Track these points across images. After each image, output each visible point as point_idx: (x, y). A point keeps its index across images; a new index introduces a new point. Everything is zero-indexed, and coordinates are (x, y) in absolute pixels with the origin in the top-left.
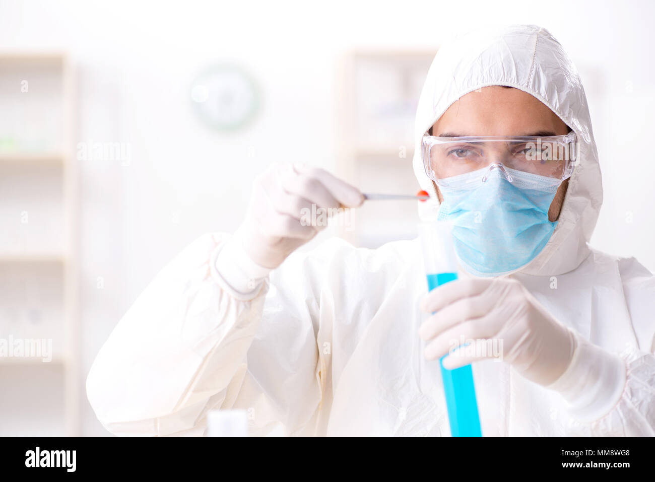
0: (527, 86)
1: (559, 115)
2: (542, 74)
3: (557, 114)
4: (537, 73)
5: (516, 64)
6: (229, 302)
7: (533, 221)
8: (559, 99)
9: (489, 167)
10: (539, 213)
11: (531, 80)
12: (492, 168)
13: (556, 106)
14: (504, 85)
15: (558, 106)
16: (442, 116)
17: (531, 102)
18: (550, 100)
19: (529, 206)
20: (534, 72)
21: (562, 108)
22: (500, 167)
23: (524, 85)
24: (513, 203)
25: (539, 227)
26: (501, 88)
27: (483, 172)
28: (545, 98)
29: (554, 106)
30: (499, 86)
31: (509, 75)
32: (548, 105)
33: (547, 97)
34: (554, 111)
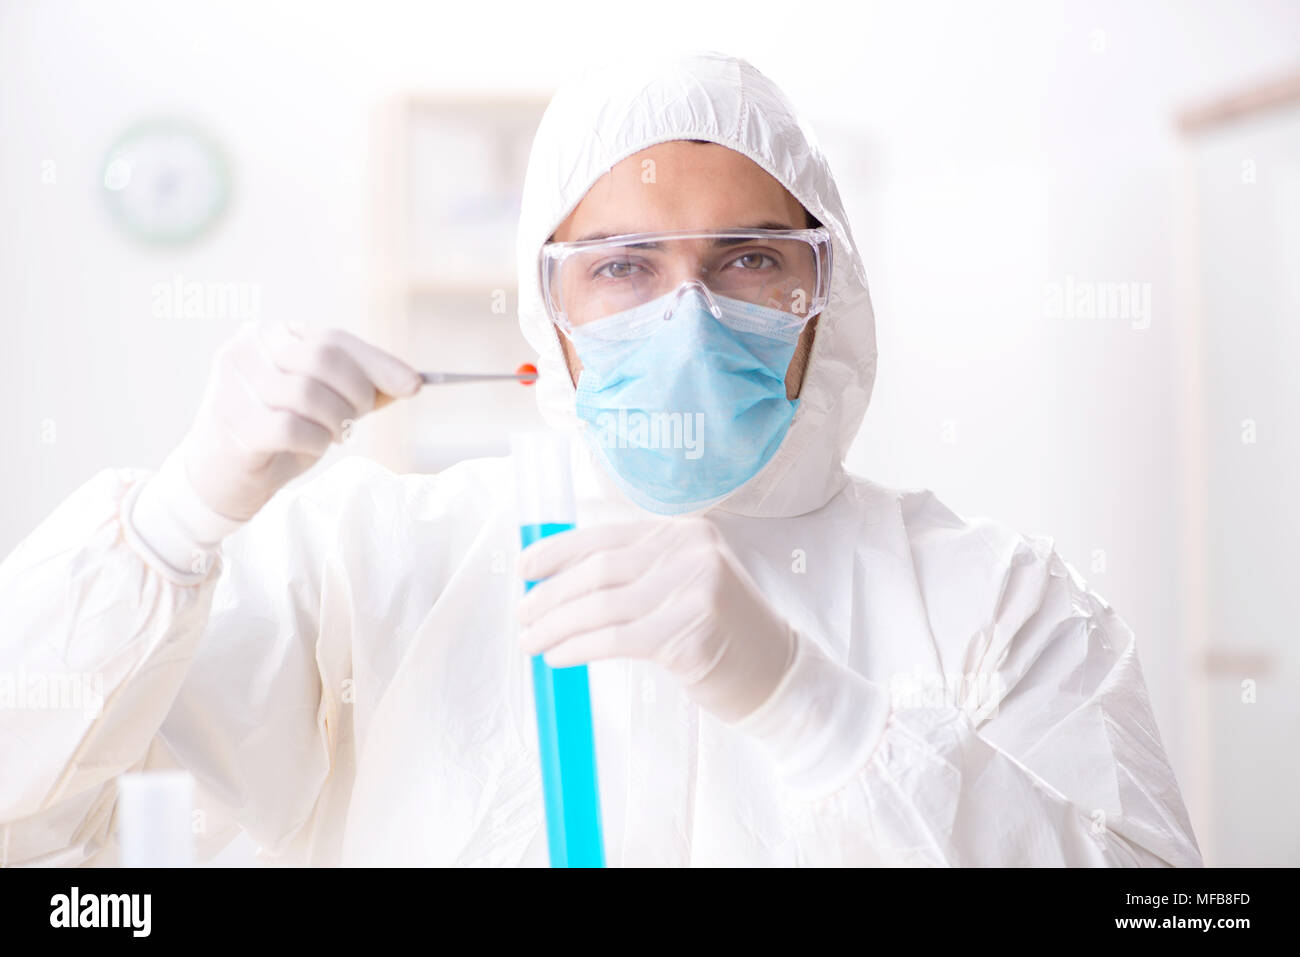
0: (738, 140)
1: (797, 195)
2: (760, 120)
3: (793, 192)
4: (753, 118)
5: (713, 102)
6: (160, 589)
7: (761, 393)
8: (795, 165)
9: (676, 292)
10: (769, 378)
11: (744, 129)
12: (682, 292)
13: (790, 176)
14: (694, 138)
15: (794, 178)
16: (578, 205)
17: (746, 170)
18: (780, 167)
19: (751, 363)
20: (746, 116)
21: (801, 181)
22: (699, 289)
23: (733, 139)
24: (726, 356)
25: (770, 404)
26: (690, 144)
27: (666, 301)
28: (771, 162)
29: (788, 177)
30: (686, 140)
31: (702, 117)
32: (776, 176)
33: (774, 161)
34: (788, 188)
